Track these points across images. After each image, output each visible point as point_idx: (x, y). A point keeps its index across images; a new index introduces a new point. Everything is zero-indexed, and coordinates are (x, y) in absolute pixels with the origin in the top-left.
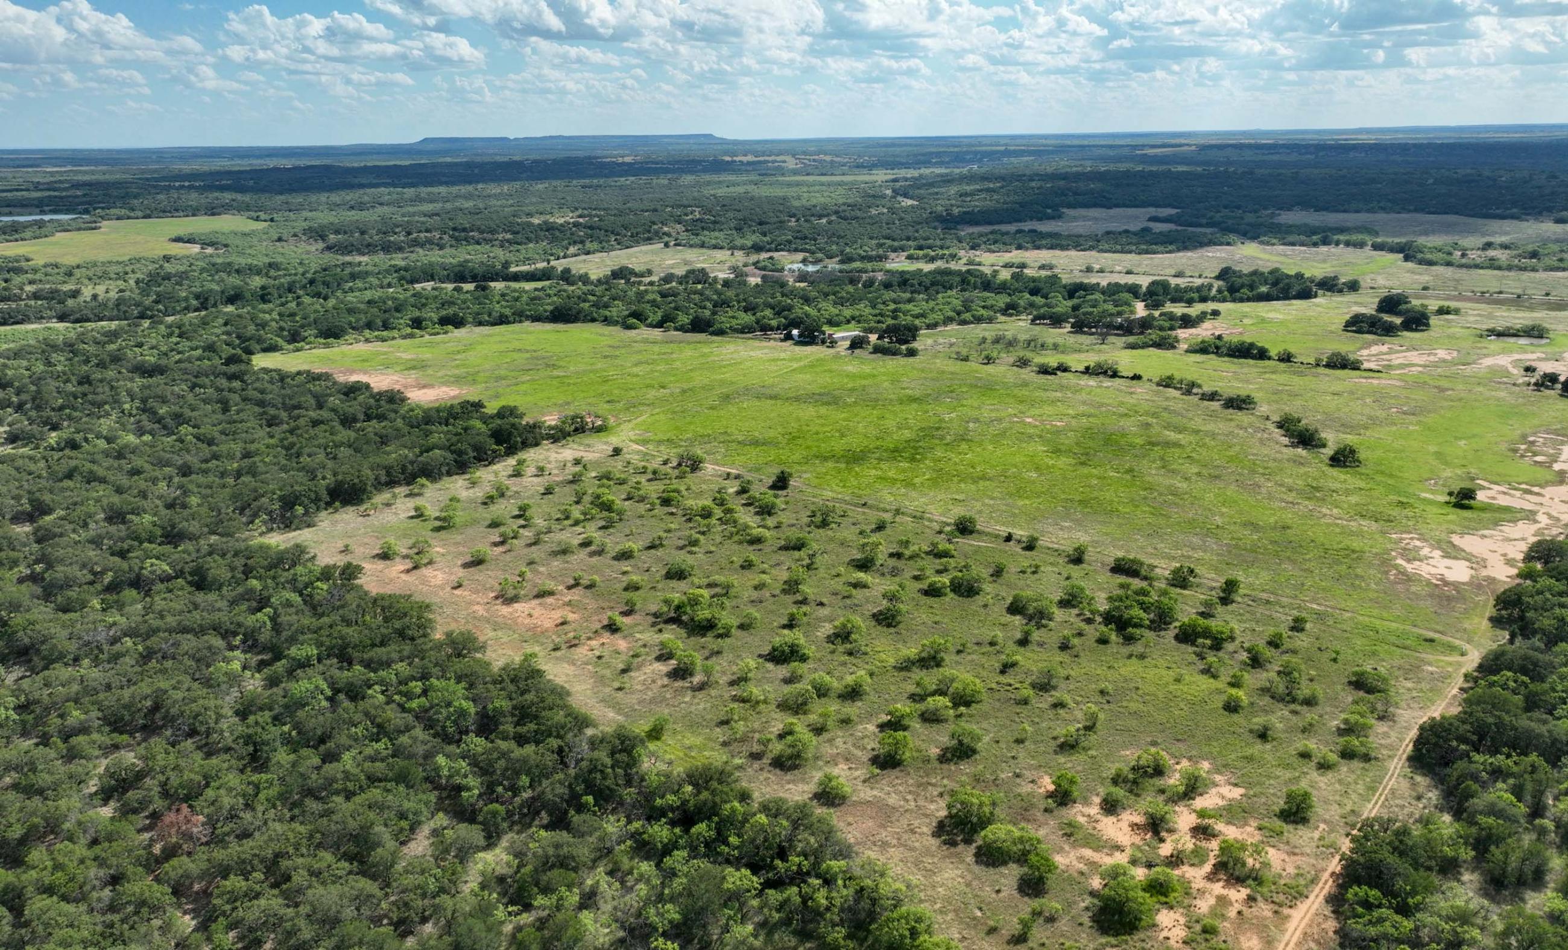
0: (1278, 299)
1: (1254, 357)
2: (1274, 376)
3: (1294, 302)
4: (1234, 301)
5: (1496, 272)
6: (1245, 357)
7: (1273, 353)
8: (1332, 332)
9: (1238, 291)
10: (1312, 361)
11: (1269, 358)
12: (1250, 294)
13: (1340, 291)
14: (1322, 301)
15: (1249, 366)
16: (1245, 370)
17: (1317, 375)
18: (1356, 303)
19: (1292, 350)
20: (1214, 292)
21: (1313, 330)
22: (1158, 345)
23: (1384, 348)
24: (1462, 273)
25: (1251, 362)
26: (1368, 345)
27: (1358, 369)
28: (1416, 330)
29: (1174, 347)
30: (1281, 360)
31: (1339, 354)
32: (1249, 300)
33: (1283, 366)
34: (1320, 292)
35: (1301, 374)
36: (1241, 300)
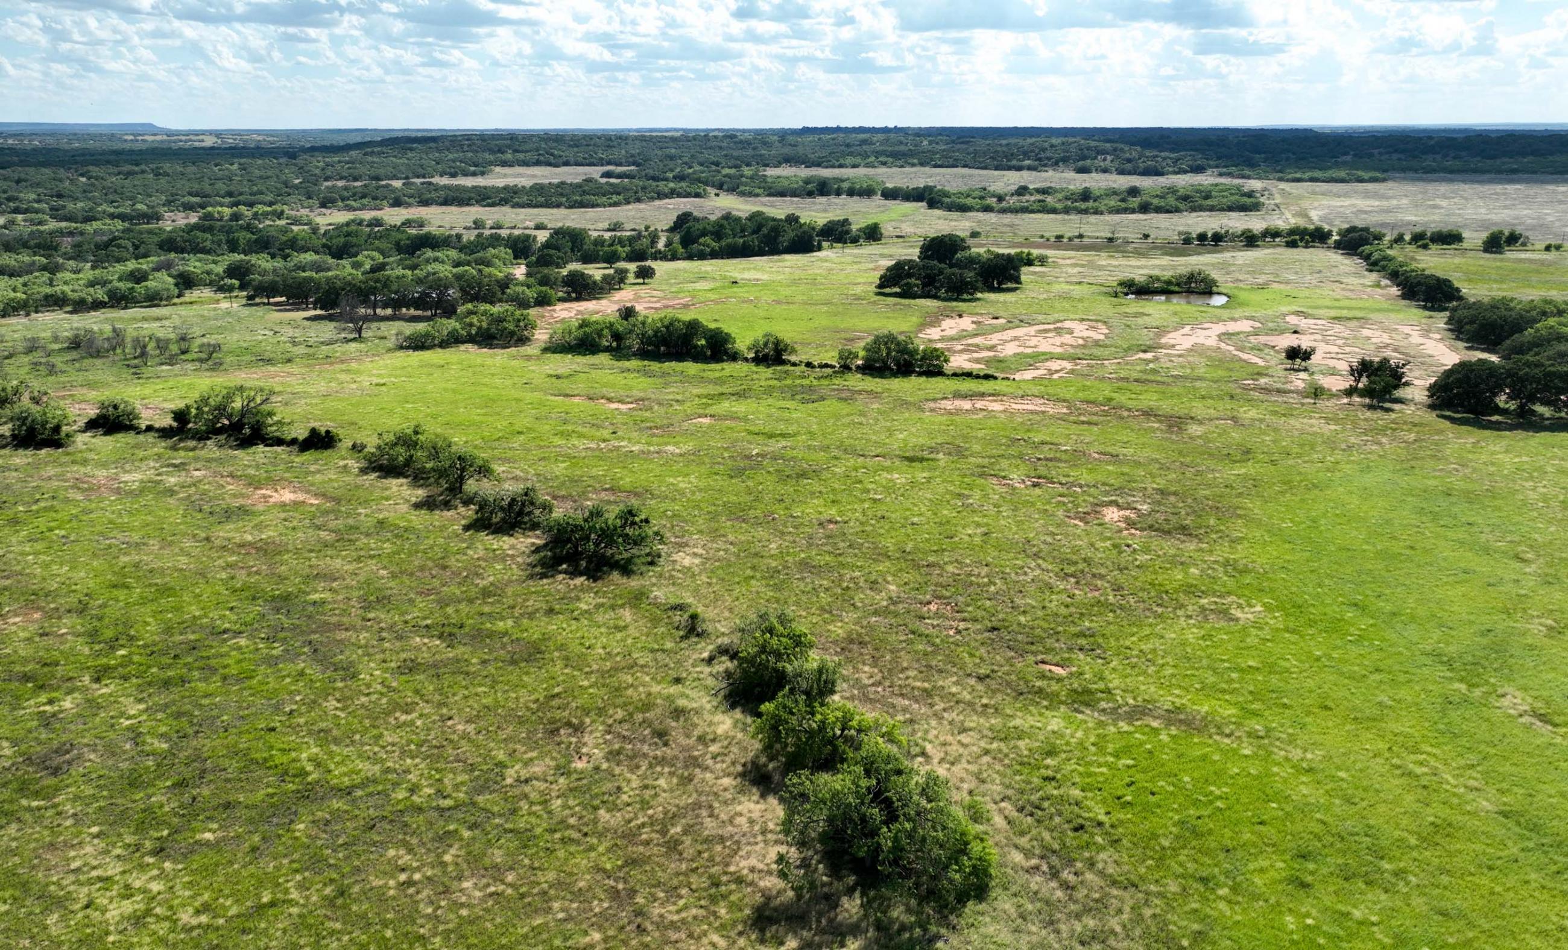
0: (761, 253)
1: (698, 357)
2: (740, 407)
3: (787, 257)
4: (690, 257)
5: (1052, 216)
6: (680, 357)
7: (743, 341)
8: (858, 298)
9: (695, 241)
10: (831, 357)
11: (734, 357)
12: (715, 245)
13: (855, 241)
14: (829, 256)
15: (686, 379)
16: (672, 392)
17: (848, 397)
18: (882, 256)
19: (786, 332)
20: (661, 245)
21: (822, 294)
22: (486, 338)
23: (967, 323)
24: (1008, 218)
25: (691, 368)
26: (934, 320)
27: (938, 373)
28: (999, 290)
29: (523, 341)
30: (761, 359)
31: (890, 338)
32: (714, 255)
33: (764, 374)
34: (825, 244)
35: (808, 396)
36: (702, 256)
